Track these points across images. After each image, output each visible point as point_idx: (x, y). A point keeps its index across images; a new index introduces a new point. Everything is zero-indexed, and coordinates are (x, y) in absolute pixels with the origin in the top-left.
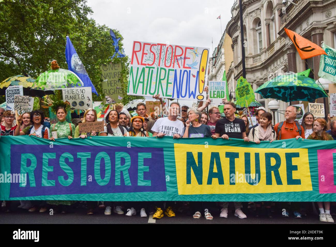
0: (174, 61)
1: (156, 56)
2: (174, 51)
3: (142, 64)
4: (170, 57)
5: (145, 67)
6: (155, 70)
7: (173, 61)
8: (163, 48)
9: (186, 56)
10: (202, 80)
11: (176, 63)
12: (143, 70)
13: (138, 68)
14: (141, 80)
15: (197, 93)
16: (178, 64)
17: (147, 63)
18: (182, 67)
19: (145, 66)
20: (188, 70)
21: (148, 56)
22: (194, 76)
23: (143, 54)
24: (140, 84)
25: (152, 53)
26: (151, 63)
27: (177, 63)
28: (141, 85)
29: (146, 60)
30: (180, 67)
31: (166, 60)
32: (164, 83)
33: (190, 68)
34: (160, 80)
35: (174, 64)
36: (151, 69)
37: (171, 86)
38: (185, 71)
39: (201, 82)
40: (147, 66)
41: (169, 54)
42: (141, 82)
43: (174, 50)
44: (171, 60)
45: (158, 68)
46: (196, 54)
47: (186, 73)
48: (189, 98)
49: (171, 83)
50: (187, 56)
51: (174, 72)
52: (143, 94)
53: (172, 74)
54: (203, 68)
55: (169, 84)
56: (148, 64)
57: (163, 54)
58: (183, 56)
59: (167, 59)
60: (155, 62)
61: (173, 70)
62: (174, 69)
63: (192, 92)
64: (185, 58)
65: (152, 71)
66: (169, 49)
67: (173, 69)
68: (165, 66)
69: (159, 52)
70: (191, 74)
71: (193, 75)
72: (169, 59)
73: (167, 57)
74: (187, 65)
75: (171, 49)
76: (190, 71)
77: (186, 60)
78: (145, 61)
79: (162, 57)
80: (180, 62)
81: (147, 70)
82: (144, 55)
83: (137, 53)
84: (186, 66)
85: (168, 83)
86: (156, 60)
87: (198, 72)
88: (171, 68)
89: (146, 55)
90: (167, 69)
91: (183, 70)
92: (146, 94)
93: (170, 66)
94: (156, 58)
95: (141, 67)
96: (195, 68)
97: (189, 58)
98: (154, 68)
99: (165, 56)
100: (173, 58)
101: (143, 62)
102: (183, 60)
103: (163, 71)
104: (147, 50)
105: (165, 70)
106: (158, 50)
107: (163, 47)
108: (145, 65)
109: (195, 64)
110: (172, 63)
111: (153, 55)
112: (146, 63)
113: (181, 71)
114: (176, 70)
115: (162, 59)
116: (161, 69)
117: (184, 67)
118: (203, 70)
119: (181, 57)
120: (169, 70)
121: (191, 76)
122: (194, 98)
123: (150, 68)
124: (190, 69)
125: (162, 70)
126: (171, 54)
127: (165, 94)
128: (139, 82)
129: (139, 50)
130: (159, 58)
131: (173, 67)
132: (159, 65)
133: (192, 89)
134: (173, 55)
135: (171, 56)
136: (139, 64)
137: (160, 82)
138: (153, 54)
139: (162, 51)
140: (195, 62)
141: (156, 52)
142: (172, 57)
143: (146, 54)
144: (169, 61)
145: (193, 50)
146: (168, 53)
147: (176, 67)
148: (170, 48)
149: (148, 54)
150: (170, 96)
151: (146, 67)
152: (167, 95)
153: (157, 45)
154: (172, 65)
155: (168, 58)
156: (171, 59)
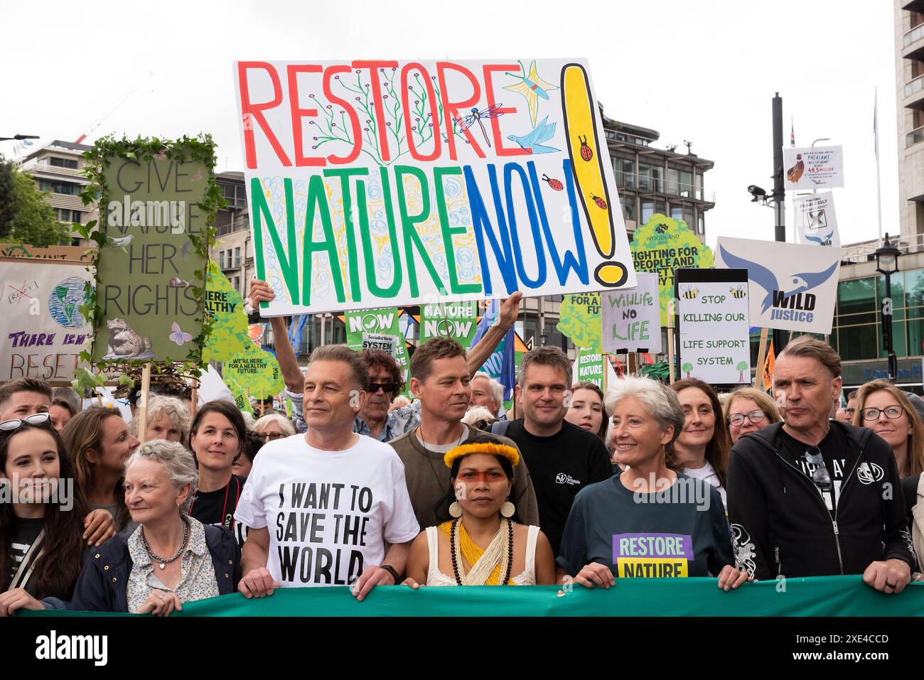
0: (450, 132)
1: (363, 118)
2: (436, 84)
3: (302, 161)
4: (425, 116)
5: (322, 174)
6: (373, 182)
7: (443, 129)
8: (382, 79)
9: (497, 102)
10: (595, 198)
11: (460, 140)
12: (316, 188)
13: (288, 183)
14: (319, 236)
15: (593, 260)
16: (471, 140)
17: (326, 156)
18: (490, 153)
19: (318, 171)
20: (522, 160)
21: (321, 119)
22: (555, 184)
23: (297, 114)
24: (314, 254)
25: (337, 108)
26: (344, 150)
27: (463, 135)
28: (321, 260)
29: (316, 143)
30: (482, 155)
31: (409, 130)
32: (429, 231)
33: (529, 152)
34: (408, 222)
35: (450, 141)
36: (353, 180)
37: (465, 244)
38: (508, 168)
39: (592, 205)
40: (330, 166)
41: (417, 102)
42: (319, 247)
43: (437, 80)
44: (436, 125)
45: (384, 172)
46: (535, 87)
47: (515, 174)
48: (563, 282)
49: (463, 230)
50: (501, 100)
51: (463, 177)
52: (341, 298)
53: (456, 188)
54: (584, 144)
55: (454, 237)
56: (333, 159)
57: (391, 106)
58: (482, 105)
59: (413, 123)
60: (365, 145)
61: (455, 171)
62: (460, 163)
63: (569, 254)
64: (494, 112)
65: (360, 185)
66: (411, 79)
67: (452, 164)
68: (416, 156)
69: (371, 99)
70: (540, 177)
71: (548, 180)
72: (422, 122)
73: (413, 117)
74: (511, 138)
75: (421, 77)
76: (531, 165)
77: (502, 119)
78: (315, 147)
79: (387, 118)
80: (475, 130)
81: (332, 186)
82: (305, 120)
83: (265, 113)
84: (507, 144)
85: (447, 232)
86: (364, 134)
87: (569, 166)
88: (444, 161)
89: (311, 118)
90: (428, 168)
91: (500, 163)
92: (357, 296)
93: (437, 153)
94: (363, 125)
95: (302, 177)
96: (551, 150)
97: (513, 110)
98: (364, 171)
99: (401, 110)
100: (441, 116)
101: (308, 153)
102: (487, 122)
103: (411, 182)
104: (312, 96)
105: (420, 174)
106: (365, 89)
107: (380, 74)
108: (319, 162)
109: (544, 130)
110: (442, 139)
111: (347, 115)
112: (322, 152)
113: (491, 168)
114: (468, 170)
115: (393, 126)
116: (400, 170)
117: (501, 151)
118: (587, 155)
119: (475, 111)
120: (439, 172)
121: (544, 187)
122: (585, 280)
123: (344, 175)
124: (529, 158)
125: (404, 175)
126: (427, 101)
127: (447, 283)
128: (310, 247)
129: (272, 98)
130: (375, 125)
131: (453, 156)
132: (386, 156)
133: (565, 243)
134: (438, 104)
135: (428, 109)
136: (286, 162)
137: (410, 233)
138: (343, 109)
139: (384, 91)
140: (543, 125)
141: (358, 99)
142: (434, 114)
143: (313, 113)
144: (427, 132)
145: (520, 73)
146: (412, 97)
147: (466, 155)
148: (416, 75)
149: (320, 112)
150: (473, 289)
151: (328, 173)
152: (457, 289)
153: (354, 70)
154: (445, 147)
155: (418, 120)
156: (431, 121)
